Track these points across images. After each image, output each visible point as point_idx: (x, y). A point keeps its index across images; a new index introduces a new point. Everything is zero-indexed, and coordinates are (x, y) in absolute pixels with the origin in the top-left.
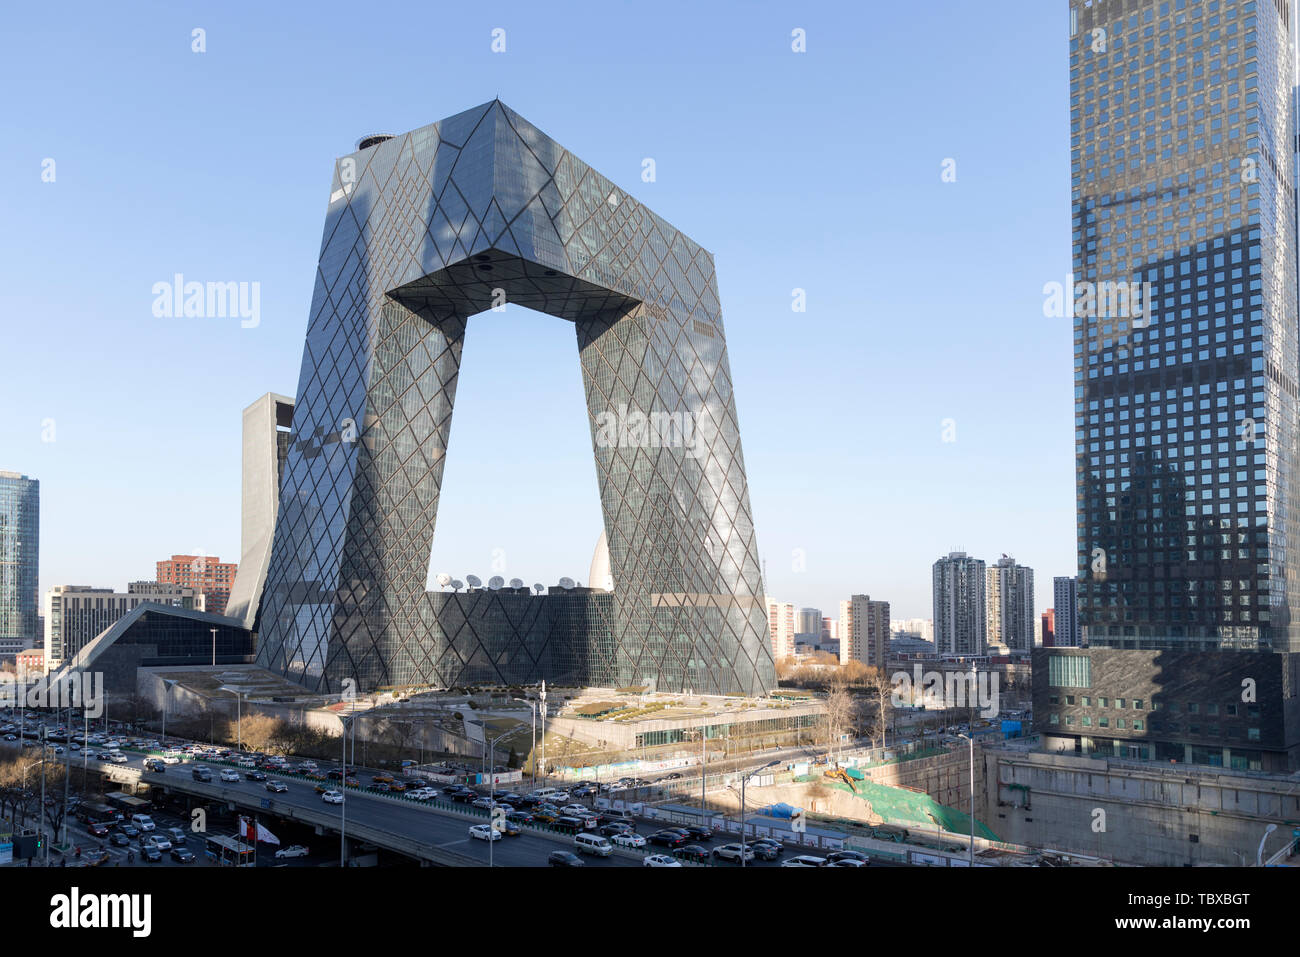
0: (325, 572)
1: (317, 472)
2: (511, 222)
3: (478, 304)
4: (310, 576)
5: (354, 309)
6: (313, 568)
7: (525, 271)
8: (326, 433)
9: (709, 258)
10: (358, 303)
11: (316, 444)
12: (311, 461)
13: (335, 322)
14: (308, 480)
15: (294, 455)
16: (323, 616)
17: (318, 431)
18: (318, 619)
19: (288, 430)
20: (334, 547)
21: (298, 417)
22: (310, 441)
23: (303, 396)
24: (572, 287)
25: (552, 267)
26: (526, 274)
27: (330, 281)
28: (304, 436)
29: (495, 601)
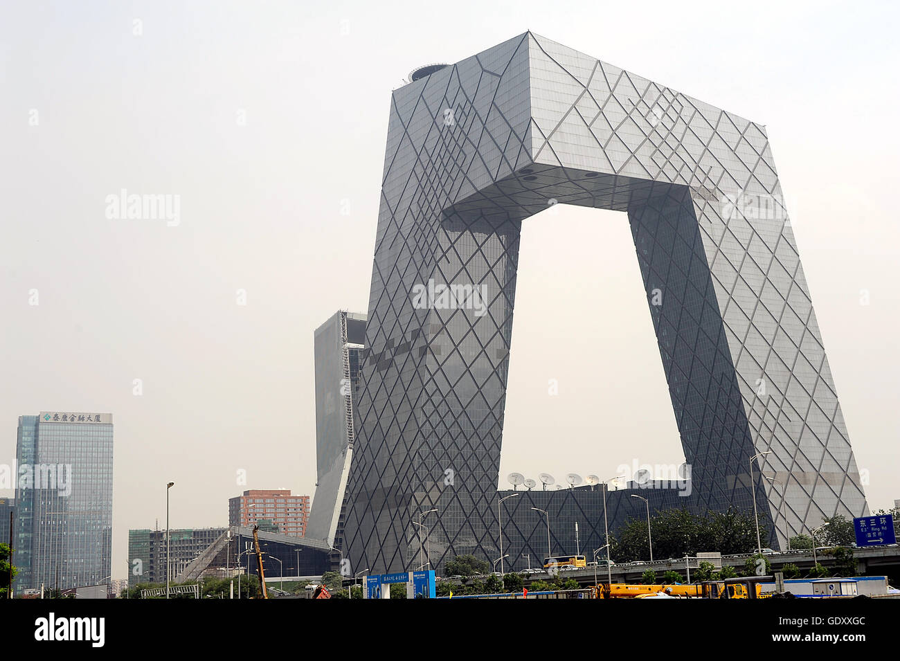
0: (401, 477)
1: (390, 383)
2: (550, 136)
3: (530, 209)
4: (387, 482)
5: (416, 227)
6: (391, 473)
7: (567, 175)
8: (396, 344)
9: (761, 131)
10: (419, 221)
11: (388, 356)
12: (383, 373)
13: (401, 241)
14: (382, 392)
15: (368, 369)
16: (401, 519)
17: (389, 344)
18: (397, 523)
19: (362, 346)
20: (408, 451)
21: (371, 334)
22: (383, 354)
23: (373, 312)
24: (615, 182)
25: (592, 170)
26: (569, 178)
27: (393, 204)
28: (377, 350)
29: (570, 498)
